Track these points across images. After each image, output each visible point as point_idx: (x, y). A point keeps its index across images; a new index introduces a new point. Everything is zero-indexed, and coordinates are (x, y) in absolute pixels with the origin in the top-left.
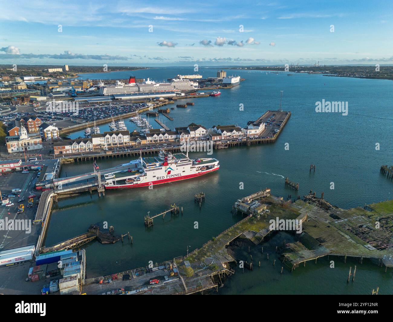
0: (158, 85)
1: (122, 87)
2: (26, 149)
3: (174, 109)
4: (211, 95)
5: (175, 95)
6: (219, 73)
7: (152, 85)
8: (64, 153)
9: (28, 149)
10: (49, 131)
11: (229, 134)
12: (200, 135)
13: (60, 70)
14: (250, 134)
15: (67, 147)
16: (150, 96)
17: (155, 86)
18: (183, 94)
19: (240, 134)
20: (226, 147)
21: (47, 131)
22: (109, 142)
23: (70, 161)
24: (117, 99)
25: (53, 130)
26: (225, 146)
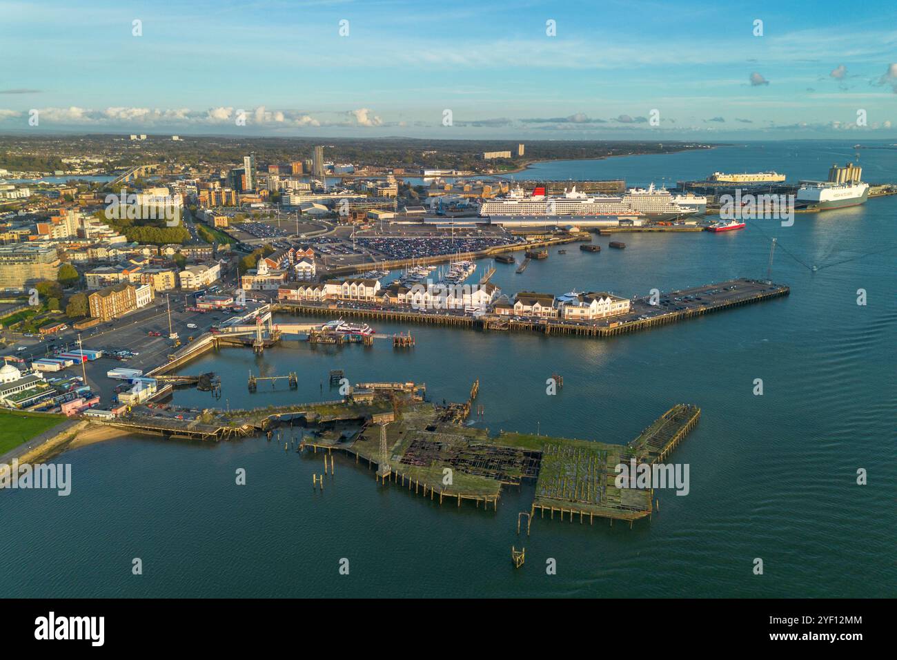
0: (591, 201)
1: (516, 203)
2: (261, 287)
3: (565, 253)
4: (707, 230)
5: (616, 223)
6: (836, 170)
7: (579, 200)
8: (289, 298)
9: (264, 289)
10: (301, 268)
11: (528, 308)
12: (479, 302)
13: (507, 154)
14: (570, 314)
15: (293, 292)
16: (559, 222)
17: (583, 202)
18: (638, 223)
19: (549, 311)
20: (503, 329)
21: (299, 268)
22: (346, 292)
23: (286, 310)
24: (496, 225)
25: (306, 267)
26: (503, 326)
